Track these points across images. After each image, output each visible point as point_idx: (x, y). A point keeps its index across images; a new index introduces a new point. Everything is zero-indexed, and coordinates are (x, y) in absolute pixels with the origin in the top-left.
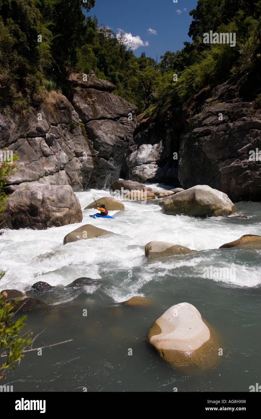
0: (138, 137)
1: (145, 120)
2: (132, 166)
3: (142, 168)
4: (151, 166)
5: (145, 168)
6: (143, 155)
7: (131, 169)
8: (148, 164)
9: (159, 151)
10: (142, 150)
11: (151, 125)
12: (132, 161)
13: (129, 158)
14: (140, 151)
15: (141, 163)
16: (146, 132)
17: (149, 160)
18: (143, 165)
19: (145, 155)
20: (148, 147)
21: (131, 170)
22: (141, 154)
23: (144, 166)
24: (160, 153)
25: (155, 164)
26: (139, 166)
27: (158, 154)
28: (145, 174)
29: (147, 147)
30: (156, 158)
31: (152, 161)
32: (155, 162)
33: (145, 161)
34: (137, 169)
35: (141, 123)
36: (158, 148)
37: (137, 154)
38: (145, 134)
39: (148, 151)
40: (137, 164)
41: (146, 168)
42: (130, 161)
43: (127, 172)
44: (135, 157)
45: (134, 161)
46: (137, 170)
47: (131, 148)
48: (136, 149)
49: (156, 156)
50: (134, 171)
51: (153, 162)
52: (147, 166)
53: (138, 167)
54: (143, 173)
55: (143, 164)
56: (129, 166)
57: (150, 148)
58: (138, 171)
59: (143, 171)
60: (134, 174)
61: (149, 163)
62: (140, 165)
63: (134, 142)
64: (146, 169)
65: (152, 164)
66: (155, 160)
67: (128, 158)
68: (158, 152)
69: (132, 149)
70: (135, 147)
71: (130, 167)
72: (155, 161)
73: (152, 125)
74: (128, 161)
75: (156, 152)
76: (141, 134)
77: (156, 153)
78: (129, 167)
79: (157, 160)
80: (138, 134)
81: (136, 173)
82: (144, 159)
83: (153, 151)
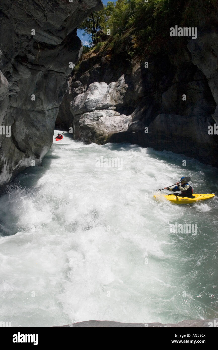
0: (85, 76)
1: (96, 54)
2: (79, 112)
3: (96, 116)
4: (110, 113)
5: (100, 115)
6: (95, 95)
7: (77, 117)
8: (105, 109)
9: (119, 90)
10: (93, 89)
11: (104, 58)
12: (78, 105)
13: (74, 102)
14: (90, 90)
15: (93, 107)
16: (97, 68)
17: (106, 103)
18: (96, 111)
19: (99, 96)
20: (102, 86)
21: (77, 119)
22: (92, 94)
23: (99, 112)
24: (121, 94)
25: (115, 110)
26: (91, 113)
27: (119, 95)
28: (102, 126)
29: (100, 86)
30: (116, 101)
31: (111, 106)
32: (115, 108)
33: (100, 104)
34: (88, 116)
35: (89, 59)
36: (118, 87)
37: (87, 95)
38: (96, 70)
39: (102, 91)
40: (87, 109)
41: (102, 116)
42: (76, 105)
43: (71, 122)
44: (83, 99)
45: (82, 105)
46: (87, 118)
47: (76, 90)
48: (83, 91)
49: (116, 99)
50: (83, 120)
51: (112, 108)
52: (103, 113)
53: (88, 113)
54: (98, 124)
55: (96, 109)
56: (74, 113)
57: (104, 87)
58: (89, 121)
59: (98, 120)
60: (82, 125)
61: (105, 107)
62: (92, 111)
63: (80, 83)
64: (102, 118)
65: (110, 109)
66: (114, 104)
67: (72, 102)
68: (119, 93)
69: (78, 92)
70: (82, 89)
71: (76, 115)
72: (115, 106)
73: (106, 59)
74: (72, 106)
75: (115, 92)
76: (89, 72)
77: (116, 95)
78: (74, 115)
79: (118, 104)
80: (86, 72)
81: (86, 124)
82: (97, 101)
83: (110, 91)
